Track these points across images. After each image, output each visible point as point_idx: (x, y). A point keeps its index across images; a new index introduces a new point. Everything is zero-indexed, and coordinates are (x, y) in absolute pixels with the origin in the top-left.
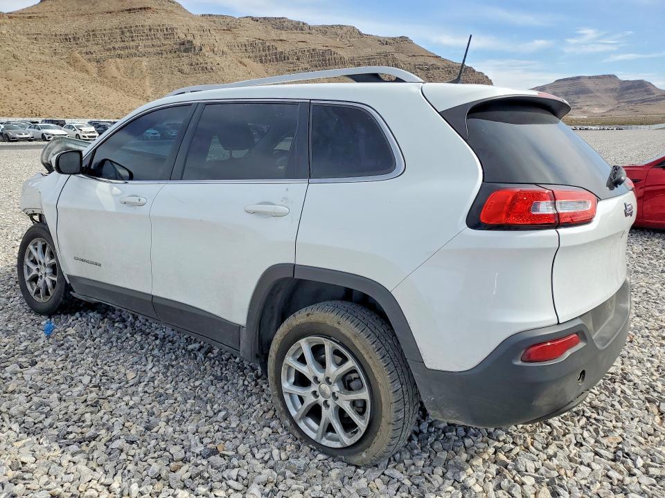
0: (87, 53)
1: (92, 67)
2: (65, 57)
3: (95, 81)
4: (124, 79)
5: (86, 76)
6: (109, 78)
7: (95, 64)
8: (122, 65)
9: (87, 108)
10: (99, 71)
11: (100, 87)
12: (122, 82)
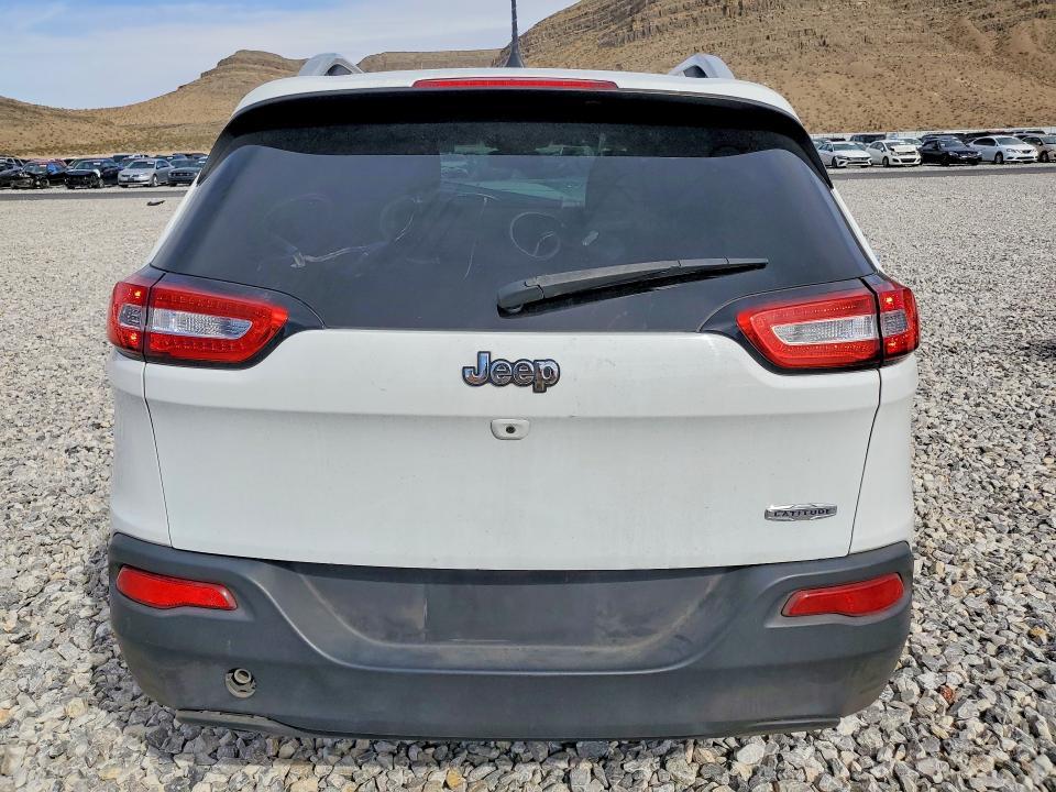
0: (984, 17)
1: (988, 41)
2: (944, 29)
3: (987, 62)
4: (1042, 55)
5: (971, 56)
6: (1015, 53)
7: (995, 33)
8: (1042, 30)
9: (957, 112)
10: (999, 44)
11: (992, 72)
12: (1036, 61)
